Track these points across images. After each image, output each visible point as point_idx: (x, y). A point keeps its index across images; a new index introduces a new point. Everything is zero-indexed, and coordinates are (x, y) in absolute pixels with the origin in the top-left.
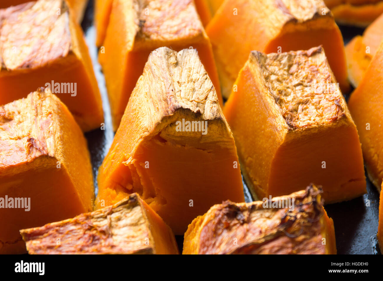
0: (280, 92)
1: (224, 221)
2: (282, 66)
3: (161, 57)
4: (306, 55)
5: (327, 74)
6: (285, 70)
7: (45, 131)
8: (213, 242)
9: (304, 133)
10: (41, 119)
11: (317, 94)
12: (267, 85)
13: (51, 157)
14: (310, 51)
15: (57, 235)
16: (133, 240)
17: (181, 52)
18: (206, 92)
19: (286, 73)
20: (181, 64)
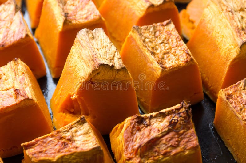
0: (153, 48)
1: (136, 126)
2: (150, 33)
3: (85, 35)
4: (163, 25)
5: (177, 35)
6: (152, 35)
7: (23, 84)
8: (132, 139)
9: (170, 71)
10: (19, 77)
11: (173, 47)
12: (145, 45)
13: (30, 99)
14: (165, 23)
15: (43, 144)
16: (87, 142)
17: (94, 31)
18: (113, 53)
19: (153, 37)
20: (96, 38)
